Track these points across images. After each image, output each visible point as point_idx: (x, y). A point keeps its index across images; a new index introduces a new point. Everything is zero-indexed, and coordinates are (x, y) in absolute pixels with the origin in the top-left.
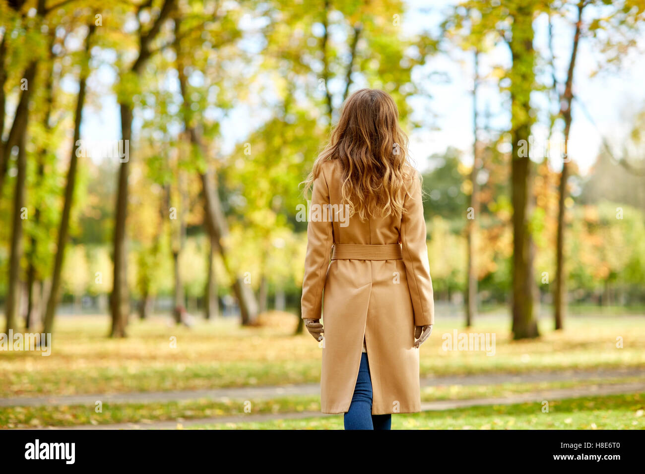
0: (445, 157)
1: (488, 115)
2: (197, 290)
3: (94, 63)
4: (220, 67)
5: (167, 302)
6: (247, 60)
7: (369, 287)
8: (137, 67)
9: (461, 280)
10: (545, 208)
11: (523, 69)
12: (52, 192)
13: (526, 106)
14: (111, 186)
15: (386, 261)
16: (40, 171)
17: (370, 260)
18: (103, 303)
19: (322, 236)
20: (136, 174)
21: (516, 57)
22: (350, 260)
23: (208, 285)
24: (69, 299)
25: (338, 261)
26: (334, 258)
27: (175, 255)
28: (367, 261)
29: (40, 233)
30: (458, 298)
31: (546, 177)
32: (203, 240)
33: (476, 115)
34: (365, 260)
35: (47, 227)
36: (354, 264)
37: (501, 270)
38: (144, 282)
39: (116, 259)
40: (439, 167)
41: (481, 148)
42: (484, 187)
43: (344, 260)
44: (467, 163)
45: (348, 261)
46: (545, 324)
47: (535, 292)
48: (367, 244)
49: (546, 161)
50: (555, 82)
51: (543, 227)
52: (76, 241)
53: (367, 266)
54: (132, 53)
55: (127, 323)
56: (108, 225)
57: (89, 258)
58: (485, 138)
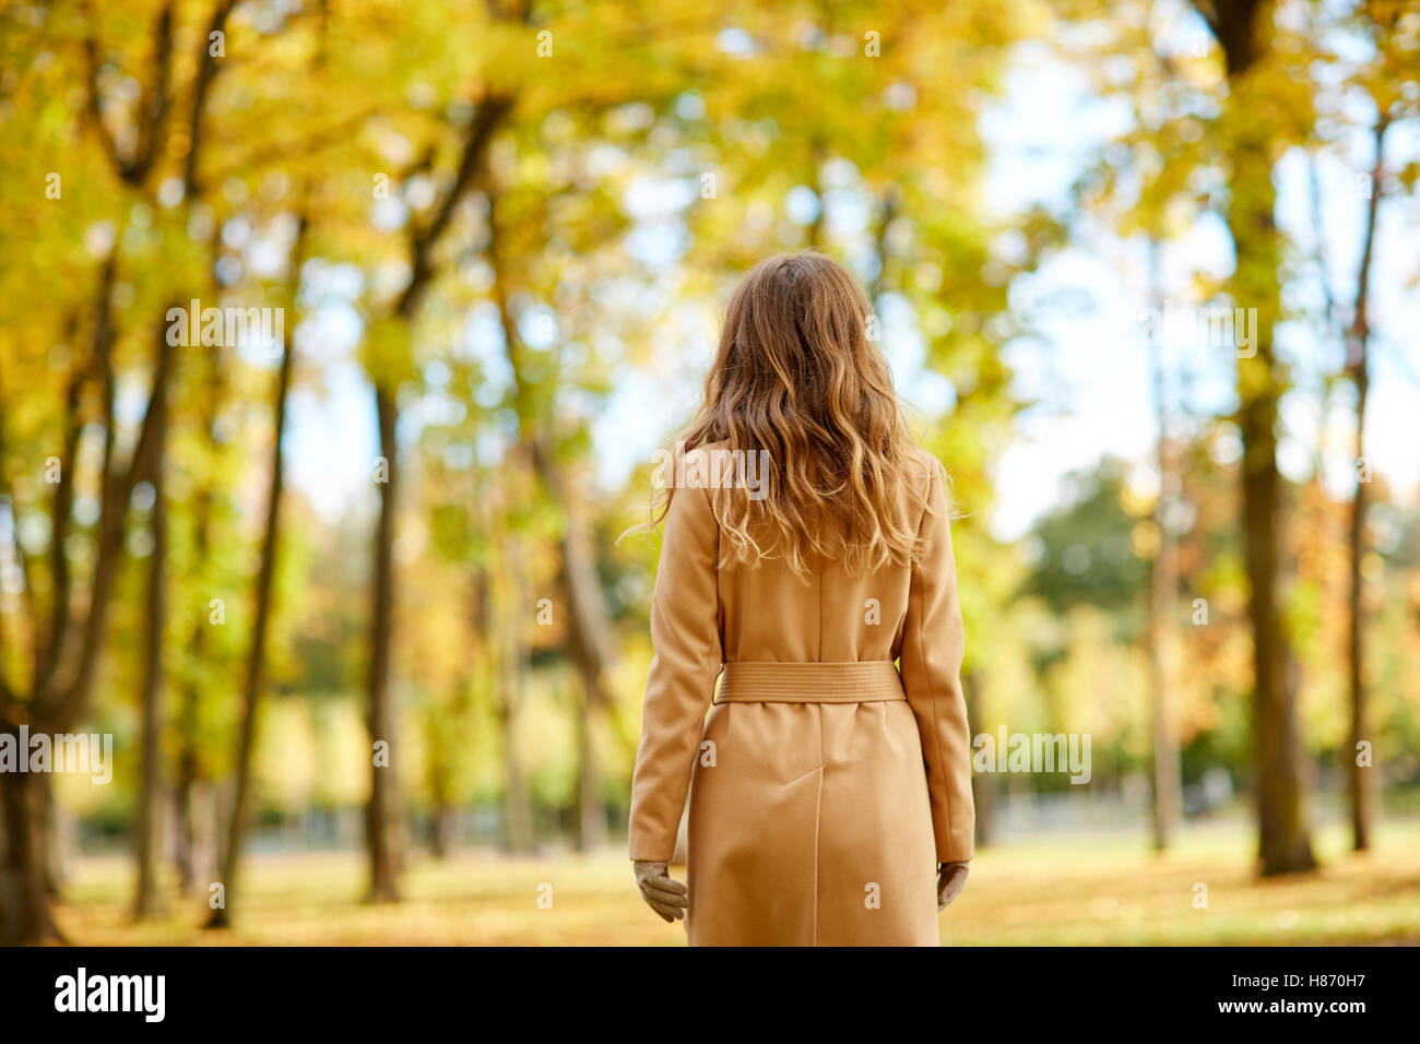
0: (1096, 476)
1: (1187, 378)
2: (556, 789)
3: (309, 297)
4: (586, 297)
5: (488, 819)
6: (646, 277)
7: (816, 777)
8: (407, 304)
9: (1137, 747)
10: (1322, 584)
11: (1257, 273)
12: (229, 585)
13: (1266, 353)
14: (358, 566)
15: (860, 703)
16: (202, 539)
17: (819, 704)
18: (351, 826)
19: (696, 646)
20: (412, 540)
21: (1242, 249)
22: (763, 703)
23: (582, 779)
24: (274, 821)
25: (732, 704)
26: (721, 699)
27: (504, 715)
28: (810, 707)
29: (204, 676)
30: (1135, 786)
31: (1318, 514)
32: (565, 679)
33: (1159, 379)
34: (803, 704)
35: (220, 661)
36: (772, 715)
37: (1230, 723)
38: (439, 777)
39: (375, 726)
40: (1084, 500)
41: (1173, 453)
42: (1184, 540)
43: (747, 703)
44: (1143, 488)
45: (759, 705)
46: (1330, 841)
47: (1305, 772)
48: (810, 660)
49: (1316, 477)
50: (1331, 302)
51: (1318, 623)
52: (287, 691)
53: (807, 718)
54: (394, 274)
55: (401, 868)
56: (354, 655)
57: (317, 728)
58: (1182, 431)
